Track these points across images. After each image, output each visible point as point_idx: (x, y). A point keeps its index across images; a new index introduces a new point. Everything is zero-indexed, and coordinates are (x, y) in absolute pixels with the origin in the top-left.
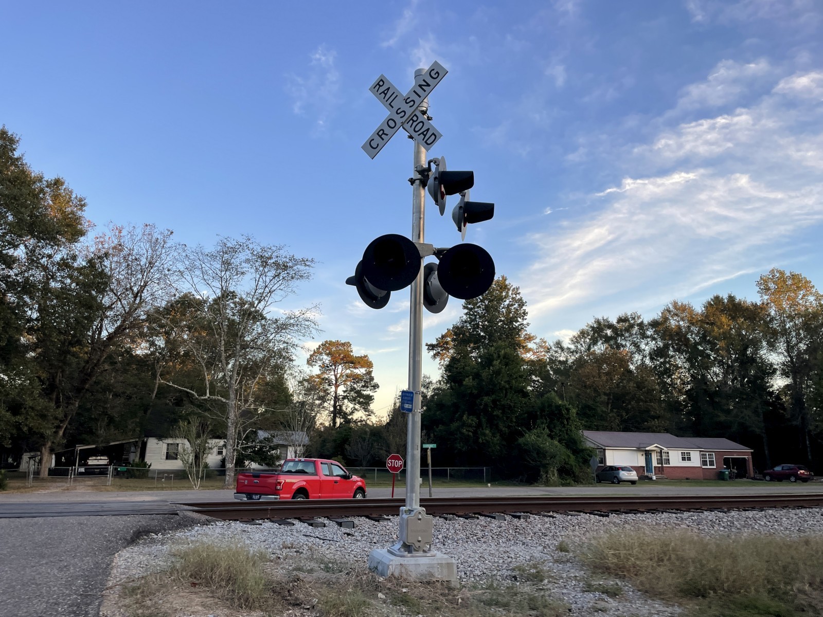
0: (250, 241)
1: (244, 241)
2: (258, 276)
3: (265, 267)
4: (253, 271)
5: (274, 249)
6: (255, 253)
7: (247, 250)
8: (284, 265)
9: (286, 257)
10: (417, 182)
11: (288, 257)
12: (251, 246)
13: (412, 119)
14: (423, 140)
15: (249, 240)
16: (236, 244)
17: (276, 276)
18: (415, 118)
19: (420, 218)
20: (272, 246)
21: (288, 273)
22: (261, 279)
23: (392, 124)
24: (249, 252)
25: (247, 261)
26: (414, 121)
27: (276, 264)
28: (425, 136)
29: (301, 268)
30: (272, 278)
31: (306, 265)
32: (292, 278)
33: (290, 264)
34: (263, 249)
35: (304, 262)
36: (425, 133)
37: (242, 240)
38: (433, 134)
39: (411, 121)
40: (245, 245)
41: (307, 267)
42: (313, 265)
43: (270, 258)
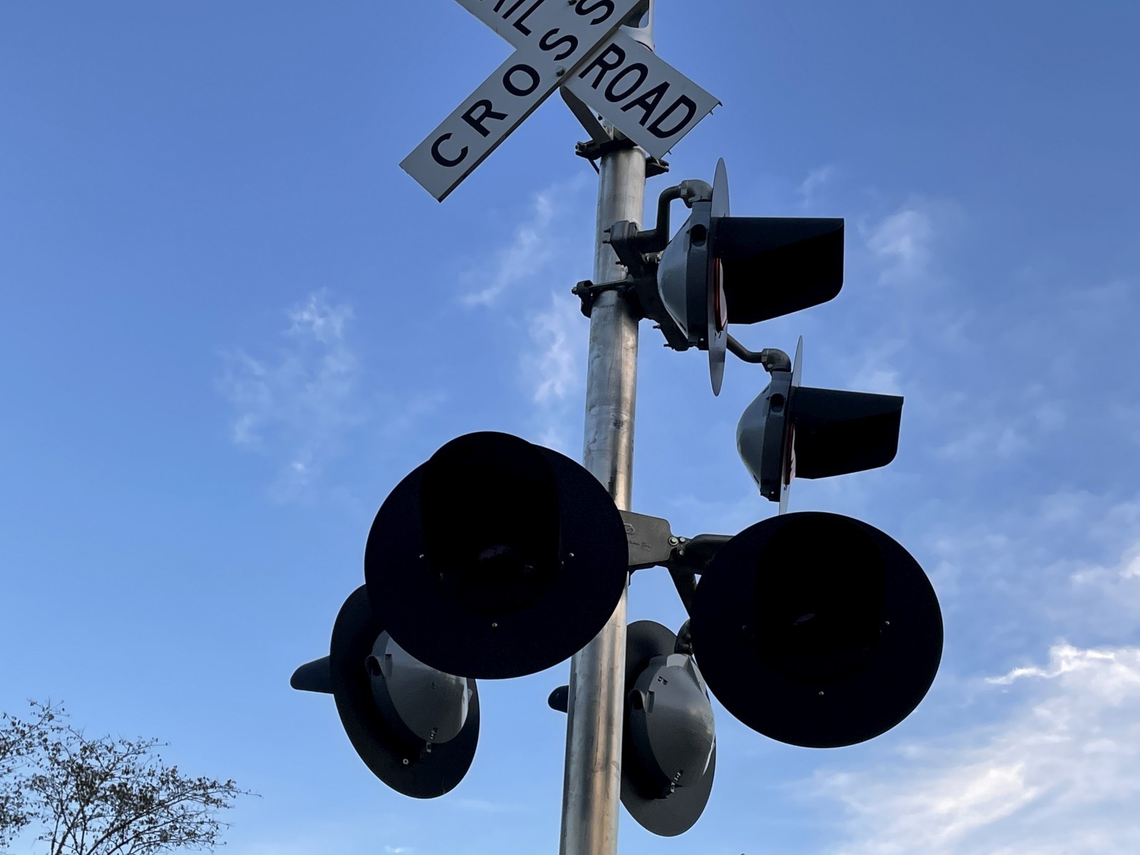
0: (53, 723)
1: (35, 721)
2: (64, 828)
3: (87, 802)
4: (49, 811)
5: (121, 749)
6: (64, 757)
7: (40, 750)
8: (143, 798)
9: (151, 774)
10: (610, 297)
11: (158, 773)
12: (52, 738)
13: (599, 61)
14: (643, 122)
15: (51, 717)
16: (10, 728)
17: (117, 829)
18: (612, 58)
19: (618, 424)
20: (116, 741)
21: (151, 821)
22: (70, 840)
23: (521, 80)
24: (44, 754)
25: (39, 783)
26: (606, 67)
27: (122, 793)
28: (649, 109)
29: (193, 806)
30: (101, 836)
31: (208, 800)
32: (165, 839)
33: (163, 796)
34: (88, 749)
35: (203, 789)
36: (650, 100)
37: (28, 717)
38: (684, 100)
39: (598, 69)
40: (36, 733)
41: (212, 807)
42: (229, 801)
43: (106, 776)
